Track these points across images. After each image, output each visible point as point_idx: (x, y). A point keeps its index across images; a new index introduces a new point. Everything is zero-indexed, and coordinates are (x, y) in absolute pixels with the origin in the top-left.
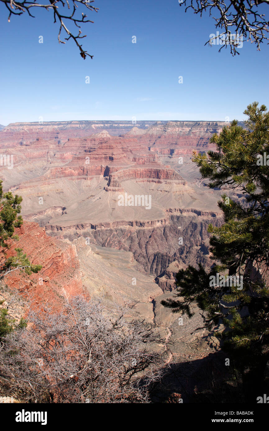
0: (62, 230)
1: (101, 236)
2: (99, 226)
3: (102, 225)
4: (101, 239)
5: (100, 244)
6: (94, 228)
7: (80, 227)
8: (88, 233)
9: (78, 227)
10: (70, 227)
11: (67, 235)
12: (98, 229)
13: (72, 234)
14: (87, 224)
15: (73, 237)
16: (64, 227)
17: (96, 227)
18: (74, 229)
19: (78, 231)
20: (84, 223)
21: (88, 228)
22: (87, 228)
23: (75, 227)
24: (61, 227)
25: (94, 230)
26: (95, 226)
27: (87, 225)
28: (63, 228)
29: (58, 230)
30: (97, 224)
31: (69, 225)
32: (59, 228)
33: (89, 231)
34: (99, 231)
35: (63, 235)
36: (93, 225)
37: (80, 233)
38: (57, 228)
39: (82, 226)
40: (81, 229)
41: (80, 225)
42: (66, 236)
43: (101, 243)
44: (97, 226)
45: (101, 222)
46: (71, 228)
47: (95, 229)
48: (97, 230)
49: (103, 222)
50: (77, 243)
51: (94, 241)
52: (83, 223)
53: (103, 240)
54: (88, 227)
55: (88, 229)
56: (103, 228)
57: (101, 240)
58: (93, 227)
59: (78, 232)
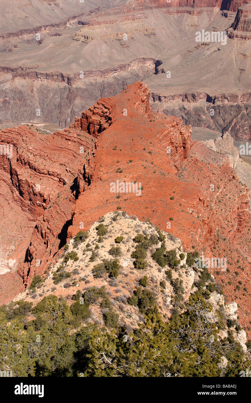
0: (160, 101)
1: (221, 115)
2: (220, 99)
3: (226, 97)
4: (221, 120)
5: (219, 128)
6: (211, 102)
7: (190, 98)
8: (201, 108)
9: (186, 97)
10: (173, 97)
11: (169, 110)
12: (218, 103)
13: (177, 108)
14: (201, 93)
15: (177, 113)
16: (165, 97)
17: (215, 99)
18: (180, 100)
19: (186, 104)
20: (196, 92)
21: (202, 100)
22: (200, 100)
23: (181, 98)
24: (159, 97)
25: (212, 105)
26: (213, 98)
27: (201, 96)
28: (162, 98)
29: (154, 101)
30: (217, 96)
31: (172, 94)
32: (157, 98)
33: (202, 106)
34: (219, 106)
35: (162, 109)
36: (210, 96)
37: (189, 107)
38: (153, 98)
39: (194, 96)
40: (191, 101)
41: (190, 94)
42: (167, 111)
43: (220, 126)
44: (218, 98)
45: (224, 92)
46: (176, 98)
47: (214, 103)
48: (216, 105)
49: (227, 93)
50: (222, 144)
51: (210, 122)
52: (194, 91)
53: (224, 121)
54: (201, 98)
55: (202, 103)
56: (226, 102)
57: (221, 122)
58: (209, 99)
59: (186, 107)
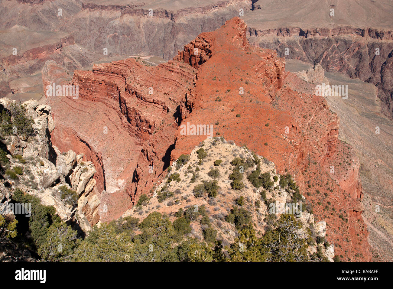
0: (256, 35)
1: (313, 48)
2: (312, 33)
3: (318, 31)
4: (313, 52)
5: (311, 60)
6: (304, 36)
7: (284, 32)
8: (295, 41)
9: (281, 32)
10: (268, 31)
11: (264, 43)
12: (310, 37)
13: (272, 42)
14: (294, 28)
15: (272, 46)
16: (261, 32)
17: (307, 33)
18: (274, 34)
19: (281, 38)
20: (290, 27)
21: (295, 34)
22: (294, 34)
23: (276, 32)
24: (256, 31)
25: (304, 38)
26: (306, 32)
27: (295, 30)
28: (259, 33)
29: (251, 35)
30: (310, 30)
31: (268, 29)
32: (253, 32)
33: (296, 39)
34: (311, 40)
35: (258, 43)
36: (304, 30)
37: (283, 41)
38: (250, 32)
39: (288, 31)
40: (285, 35)
41: (284, 29)
42: (263, 44)
43: (312, 58)
44: (310, 32)
45: (316, 27)
46: (271, 32)
47: (306, 37)
48: (308, 38)
49: (319, 27)
50: (314, 75)
51: (302, 54)
52: (288, 26)
53: (316, 54)
54: (295, 32)
55: (295, 36)
56: (318, 36)
57: (313, 55)
58: (302, 33)
59: (280, 40)
